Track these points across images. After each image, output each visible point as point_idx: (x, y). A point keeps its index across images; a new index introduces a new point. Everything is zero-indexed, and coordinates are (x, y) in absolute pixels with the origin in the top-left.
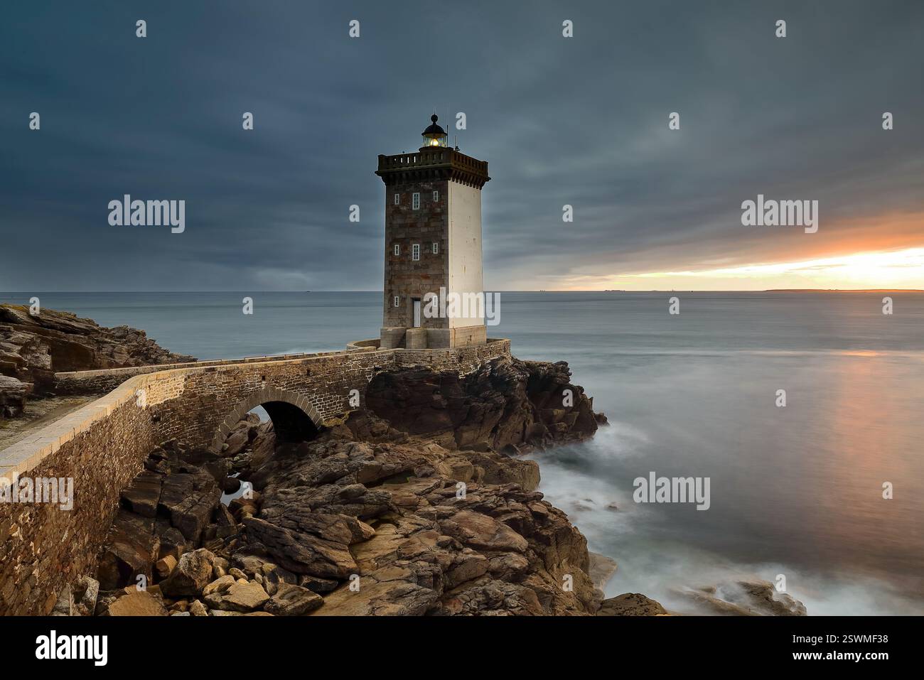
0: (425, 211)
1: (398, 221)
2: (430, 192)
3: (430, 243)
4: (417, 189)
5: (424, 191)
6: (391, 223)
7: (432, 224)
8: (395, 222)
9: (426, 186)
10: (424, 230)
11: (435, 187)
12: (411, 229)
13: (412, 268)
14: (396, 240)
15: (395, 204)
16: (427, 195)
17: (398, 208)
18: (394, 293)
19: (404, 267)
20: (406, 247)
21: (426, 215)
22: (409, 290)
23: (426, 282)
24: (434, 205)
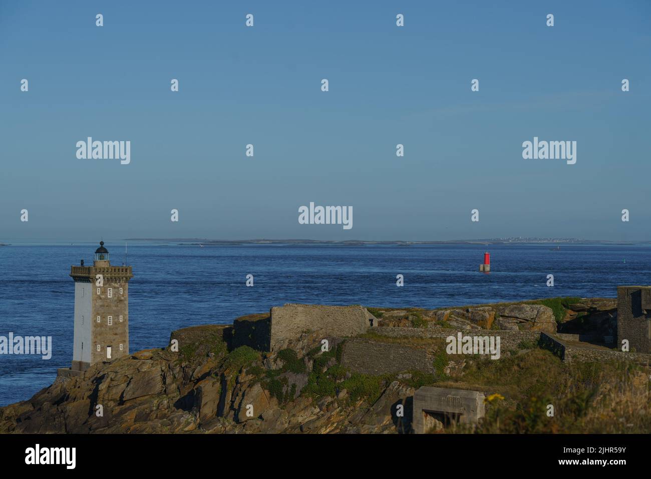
0: (115, 298)
1: (99, 303)
2: (118, 288)
3: (118, 316)
4: (110, 286)
5: (115, 288)
6: (95, 304)
7: (119, 306)
8: (97, 304)
9: (116, 285)
10: (115, 308)
11: (121, 286)
12: (107, 308)
13: (108, 329)
14: (98, 314)
15: (98, 293)
16: (116, 290)
17: (99, 296)
18: (97, 343)
19: (103, 329)
20: (104, 318)
21: (116, 301)
22: (106, 341)
23: (115, 337)
24: (120, 296)
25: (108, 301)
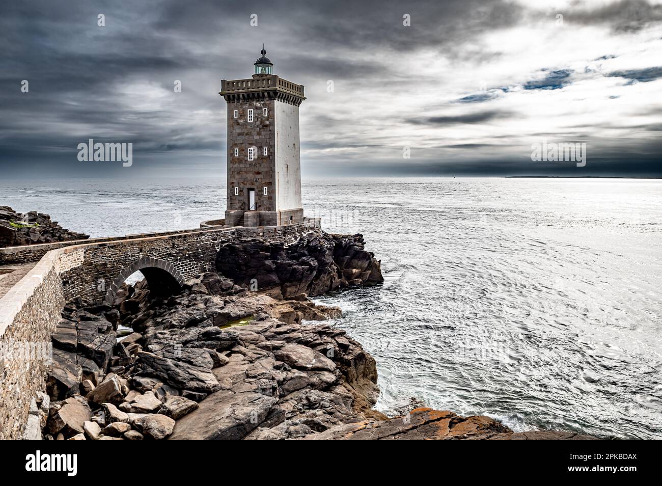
0: (257, 123)
1: (237, 130)
2: (260, 109)
3: (261, 147)
4: (251, 106)
5: (256, 108)
6: (231, 132)
7: (263, 133)
8: (234, 132)
11: (265, 105)
12: (247, 136)
13: (248, 166)
14: (236, 145)
15: (235, 117)
16: (259, 111)
17: (237, 121)
18: (234, 185)
19: (242, 166)
20: (243, 150)
21: (258, 126)
22: (245, 183)
23: (258, 176)
24: (264, 119)
25: (249, 127)
